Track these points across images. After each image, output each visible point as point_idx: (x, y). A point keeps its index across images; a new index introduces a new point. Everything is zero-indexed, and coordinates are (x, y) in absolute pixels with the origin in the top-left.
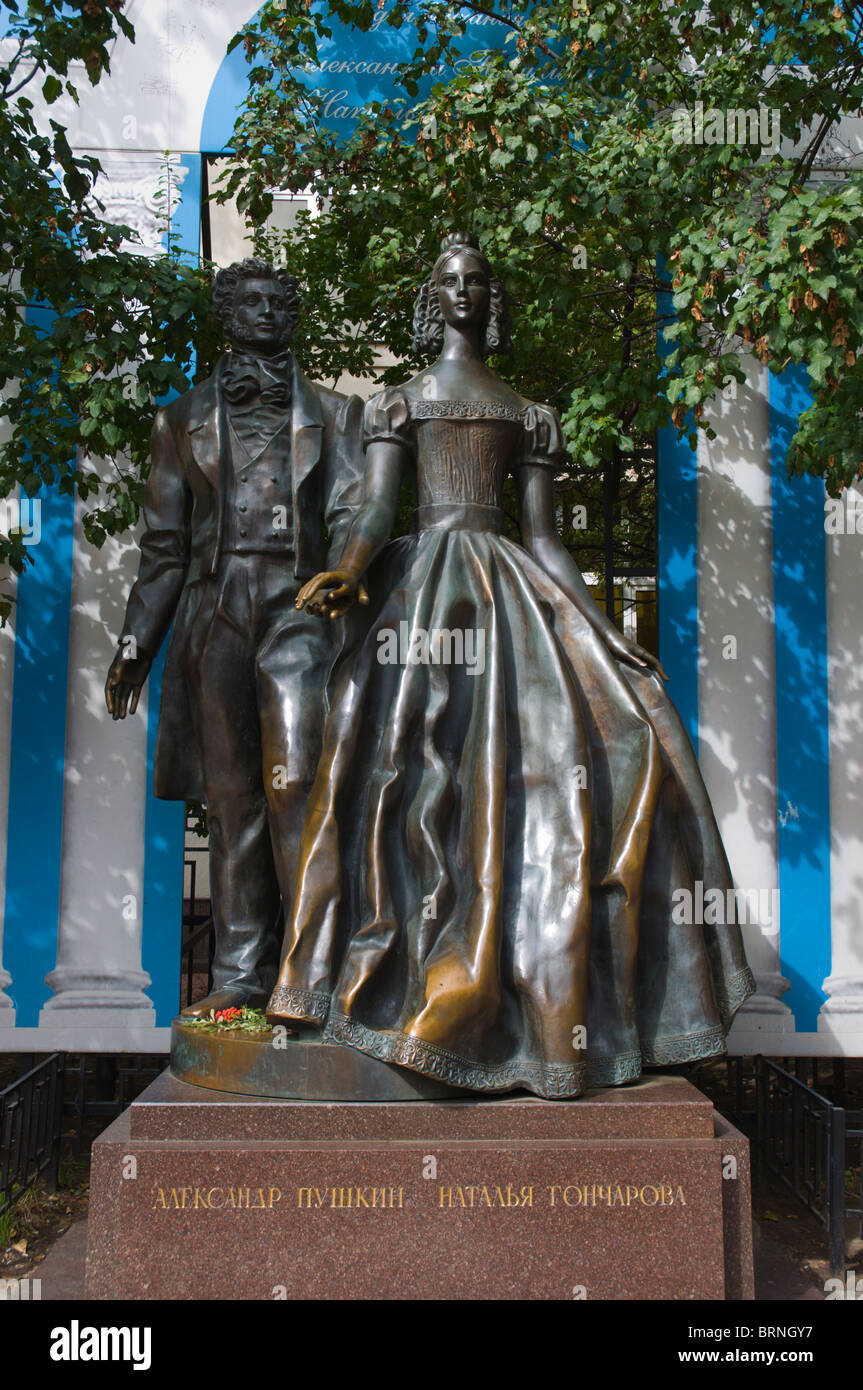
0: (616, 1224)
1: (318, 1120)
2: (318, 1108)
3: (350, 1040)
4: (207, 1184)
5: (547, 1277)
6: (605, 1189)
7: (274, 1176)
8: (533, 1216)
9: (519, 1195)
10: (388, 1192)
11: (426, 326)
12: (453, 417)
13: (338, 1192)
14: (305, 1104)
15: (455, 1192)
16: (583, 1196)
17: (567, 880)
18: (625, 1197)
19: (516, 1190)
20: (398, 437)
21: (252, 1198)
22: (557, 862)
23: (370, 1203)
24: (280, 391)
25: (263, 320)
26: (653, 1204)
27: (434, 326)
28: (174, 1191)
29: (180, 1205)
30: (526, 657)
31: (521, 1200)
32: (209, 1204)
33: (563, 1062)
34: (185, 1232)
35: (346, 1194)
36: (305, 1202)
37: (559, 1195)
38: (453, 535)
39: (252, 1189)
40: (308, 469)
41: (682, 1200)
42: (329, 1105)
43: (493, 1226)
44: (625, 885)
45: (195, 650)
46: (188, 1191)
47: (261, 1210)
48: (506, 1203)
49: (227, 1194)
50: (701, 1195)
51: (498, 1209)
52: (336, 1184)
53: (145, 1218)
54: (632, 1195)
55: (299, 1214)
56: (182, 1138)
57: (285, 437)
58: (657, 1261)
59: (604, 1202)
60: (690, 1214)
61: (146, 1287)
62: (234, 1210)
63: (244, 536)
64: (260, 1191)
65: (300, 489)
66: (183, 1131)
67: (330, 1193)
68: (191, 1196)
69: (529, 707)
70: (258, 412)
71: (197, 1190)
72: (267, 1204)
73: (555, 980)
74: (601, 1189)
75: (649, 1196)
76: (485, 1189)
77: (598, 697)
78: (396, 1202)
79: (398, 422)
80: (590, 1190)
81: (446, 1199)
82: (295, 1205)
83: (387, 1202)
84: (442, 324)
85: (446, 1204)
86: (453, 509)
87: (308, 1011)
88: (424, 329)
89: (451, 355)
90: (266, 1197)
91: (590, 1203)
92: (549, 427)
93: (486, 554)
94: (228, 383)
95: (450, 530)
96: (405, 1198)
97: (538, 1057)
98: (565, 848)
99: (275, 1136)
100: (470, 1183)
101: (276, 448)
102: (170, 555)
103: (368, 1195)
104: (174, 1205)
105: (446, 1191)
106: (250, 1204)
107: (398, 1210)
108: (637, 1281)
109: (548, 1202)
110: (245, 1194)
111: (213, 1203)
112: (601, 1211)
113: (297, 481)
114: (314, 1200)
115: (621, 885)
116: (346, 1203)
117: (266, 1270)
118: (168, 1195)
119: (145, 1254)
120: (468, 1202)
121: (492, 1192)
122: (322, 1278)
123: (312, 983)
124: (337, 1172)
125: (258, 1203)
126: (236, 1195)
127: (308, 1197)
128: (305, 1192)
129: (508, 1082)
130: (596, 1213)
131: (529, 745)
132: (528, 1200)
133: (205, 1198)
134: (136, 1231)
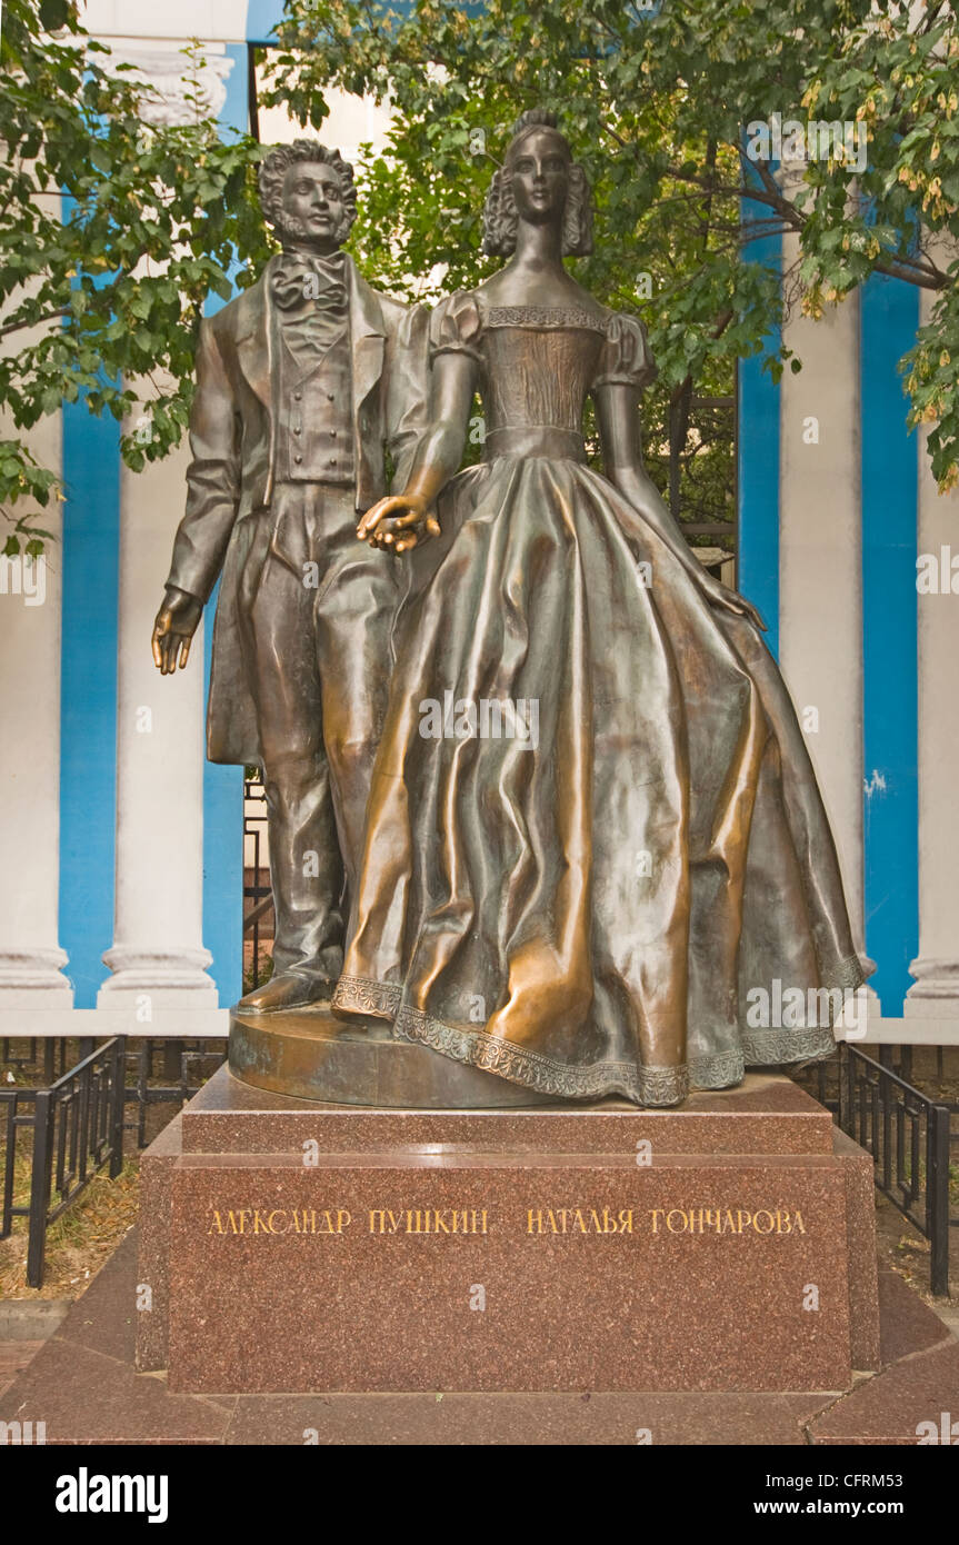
0: (727, 1255)
1: (391, 1130)
2: (390, 1117)
3: (424, 1038)
4: (268, 1205)
5: (650, 1313)
6: (714, 1214)
7: (343, 1197)
8: (633, 1244)
9: (617, 1220)
10: (470, 1215)
11: (498, 221)
12: (530, 325)
13: (414, 1215)
14: (376, 1113)
15: (545, 1216)
16: (689, 1222)
17: (661, 854)
18: (736, 1223)
19: (614, 1214)
20: (468, 348)
21: (318, 1222)
22: (651, 834)
23: (451, 1229)
24: (336, 295)
25: (317, 211)
26: (769, 1231)
27: (506, 222)
28: (231, 1213)
29: (238, 1229)
30: (611, 600)
31: (620, 1226)
32: (269, 1229)
33: (663, 1065)
34: (244, 1262)
35: (423, 1218)
36: (377, 1226)
37: (661, 1220)
38: (529, 462)
39: (319, 1211)
40: (370, 385)
41: (801, 1228)
42: (403, 1113)
43: (588, 1254)
44: (727, 862)
45: (247, 594)
46: (247, 1214)
47: (330, 1237)
48: (603, 1228)
49: (291, 1218)
50: (823, 1222)
51: (593, 1236)
52: (411, 1206)
53: (200, 1245)
54: (745, 1221)
55: (372, 1241)
56: (240, 1150)
57: (342, 348)
58: (773, 1296)
59: (713, 1228)
60: (810, 1244)
61: (203, 1322)
62: (299, 1235)
63: (299, 462)
64: (327, 1214)
65: (360, 409)
66: (240, 1141)
67: (405, 1216)
68: (251, 1219)
69: (618, 657)
70: (313, 320)
71: (257, 1213)
72: (335, 1228)
73: (652, 970)
74: (709, 1214)
75: (764, 1222)
76: (579, 1214)
77: (691, 648)
78: (479, 1227)
79: (469, 329)
80: (696, 1215)
81: (535, 1224)
82: (366, 1230)
83: (470, 1227)
84: (515, 219)
85: (535, 1230)
86: (530, 432)
87: (377, 1006)
88: (495, 224)
90: (334, 1221)
91: (697, 1229)
92: (634, 340)
93: (567, 484)
94: (278, 284)
95: (526, 457)
96: (490, 1223)
97: (633, 1058)
98: (660, 818)
99: (343, 1148)
100: (562, 1206)
101: (333, 361)
102: (219, 488)
103: (448, 1219)
104: (231, 1229)
105: (535, 1215)
106: (317, 1229)
107: (482, 1236)
108: (751, 1319)
109: (650, 1229)
110: (310, 1217)
111: (275, 1227)
112: (710, 1239)
113: (358, 399)
114: (388, 1224)
115: (722, 860)
116: (423, 1228)
117: (337, 1304)
118: (224, 1219)
119: (201, 1286)
120: (560, 1228)
121: (587, 1216)
122: (399, 1314)
123: (381, 973)
124: (413, 1192)
125: (326, 1228)
126: (301, 1218)
127: (380, 1220)
128: (378, 1215)
129: (600, 1087)
130: (704, 1242)
131: (617, 700)
132: (627, 1225)
133: (265, 1222)
134: (190, 1259)
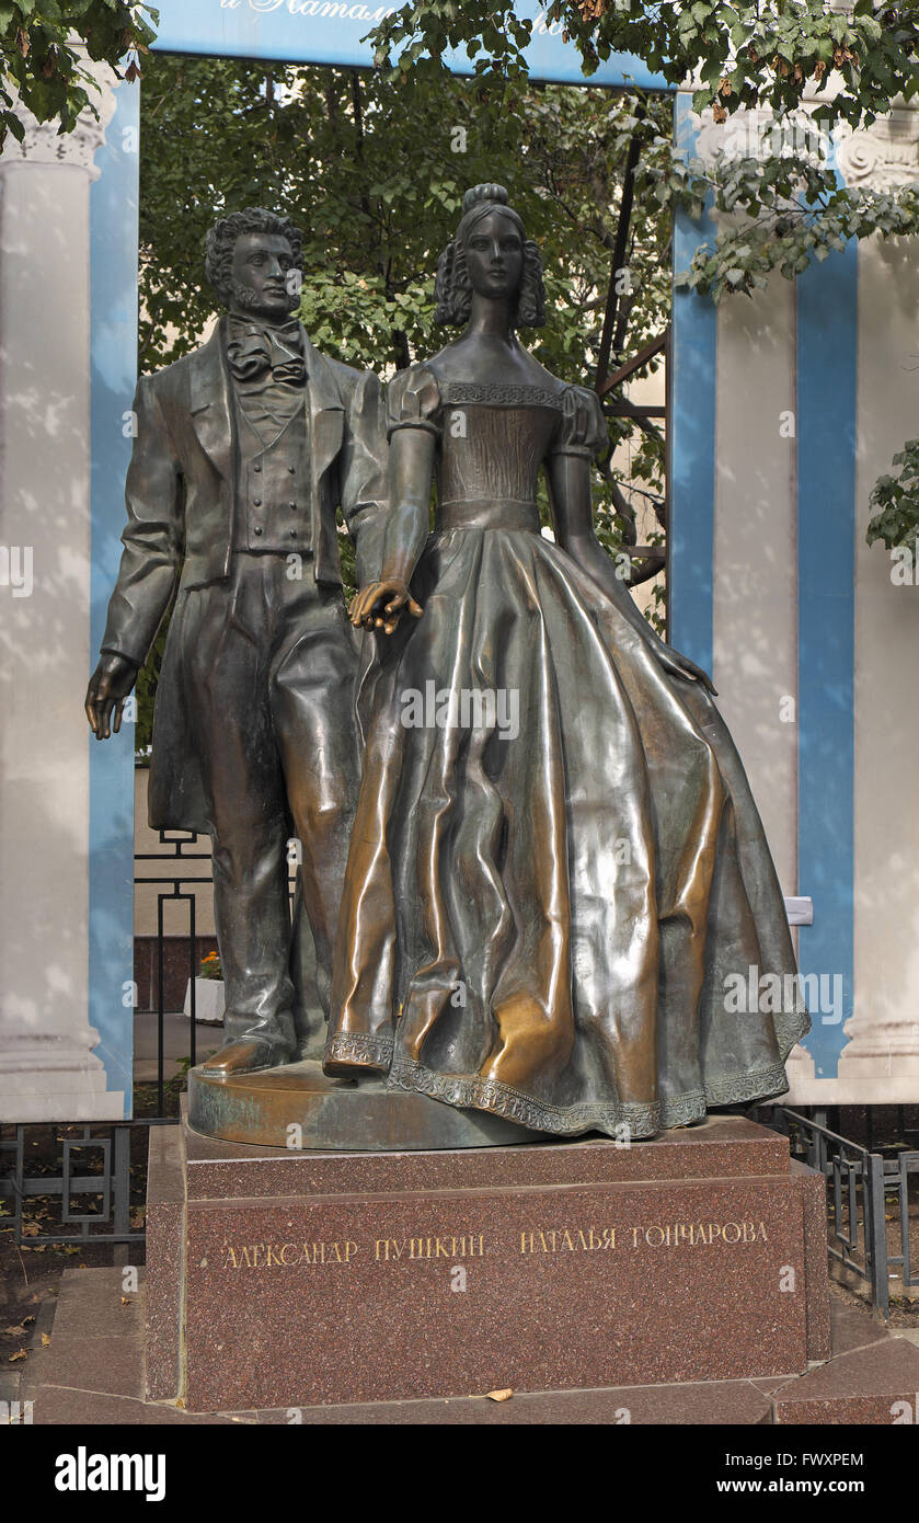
0: (699, 1263)
1: (386, 1171)
2: (386, 1158)
3: (419, 1085)
4: (279, 1240)
5: (630, 1318)
6: (688, 1229)
7: (350, 1229)
8: (616, 1258)
9: (602, 1238)
10: (468, 1240)
11: (452, 293)
13: (416, 1243)
14: (372, 1155)
15: (537, 1238)
16: (666, 1236)
17: (630, 912)
18: (707, 1235)
19: (598, 1233)
20: (429, 423)
21: (327, 1253)
22: (620, 892)
23: (451, 1253)
24: (296, 368)
26: (735, 1241)
27: (461, 296)
28: (245, 1249)
29: (252, 1263)
30: (576, 672)
31: (604, 1243)
32: (282, 1260)
33: (641, 1102)
34: (259, 1292)
35: (425, 1244)
36: (382, 1254)
37: (641, 1236)
38: (488, 534)
39: (327, 1243)
40: (329, 459)
41: (764, 1236)
42: (398, 1155)
43: (576, 1269)
44: (689, 914)
46: (260, 1249)
47: (339, 1266)
48: (588, 1246)
49: (301, 1250)
50: (783, 1230)
51: (581, 1254)
52: (416, 1234)
53: (215, 1279)
54: (715, 1232)
55: (377, 1268)
56: (243, 1196)
57: (300, 419)
58: (739, 1296)
59: (687, 1240)
60: (772, 1250)
61: (220, 1348)
62: (309, 1266)
63: (259, 533)
64: (336, 1245)
65: (320, 481)
66: (244, 1187)
67: (408, 1244)
68: (263, 1254)
70: (269, 391)
71: (269, 1248)
72: (343, 1258)
73: (626, 1017)
74: (683, 1229)
75: (731, 1233)
76: (567, 1234)
77: (650, 715)
78: (476, 1250)
79: (428, 408)
80: (672, 1230)
81: (528, 1245)
82: (372, 1258)
83: (467, 1250)
85: (528, 1250)
86: (488, 505)
87: (373, 1056)
88: (449, 297)
89: (480, 327)
90: (342, 1252)
91: (672, 1242)
93: (527, 556)
94: (235, 357)
95: (486, 529)
96: (486, 1246)
97: (609, 1098)
98: (629, 877)
99: (342, 1189)
100: (552, 1228)
101: (293, 433)
102: (158, 550)
103: (447, 1245)
104: (245, 1263)
105: (527, 1237)
106: (326, 1260)
107: (479, 1257)
108: (720, 1317)
109: (631, 1243)
110: (319, 1249)
111: (286, 1259)
112: (684, 1250)
113: (316, 474)
114: (392, 1251)
115: (686, 916)
116: (425, 1253)
117: (345, 1325)
118: (238, 1254)
119: (217, 1315)
120: (549, 1246)
121: (574, 1236)
122: (404, 1331)
123: (374, 1028)
124: (415, 1222)
125: (334, 1258)
126: (311, 1250)
127: (383, 1249)
128: (382, 1244)
129: (578, 1125)
130: (679, 1252)
131: (583, 767)
132: (612, 1242)
133: (277, 1256)
134: (207, 1294)
